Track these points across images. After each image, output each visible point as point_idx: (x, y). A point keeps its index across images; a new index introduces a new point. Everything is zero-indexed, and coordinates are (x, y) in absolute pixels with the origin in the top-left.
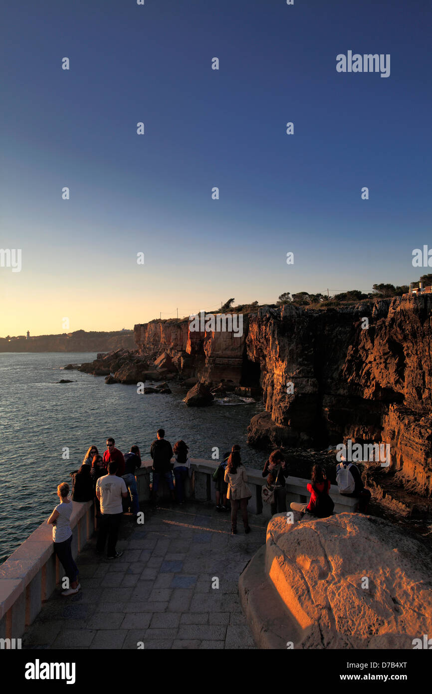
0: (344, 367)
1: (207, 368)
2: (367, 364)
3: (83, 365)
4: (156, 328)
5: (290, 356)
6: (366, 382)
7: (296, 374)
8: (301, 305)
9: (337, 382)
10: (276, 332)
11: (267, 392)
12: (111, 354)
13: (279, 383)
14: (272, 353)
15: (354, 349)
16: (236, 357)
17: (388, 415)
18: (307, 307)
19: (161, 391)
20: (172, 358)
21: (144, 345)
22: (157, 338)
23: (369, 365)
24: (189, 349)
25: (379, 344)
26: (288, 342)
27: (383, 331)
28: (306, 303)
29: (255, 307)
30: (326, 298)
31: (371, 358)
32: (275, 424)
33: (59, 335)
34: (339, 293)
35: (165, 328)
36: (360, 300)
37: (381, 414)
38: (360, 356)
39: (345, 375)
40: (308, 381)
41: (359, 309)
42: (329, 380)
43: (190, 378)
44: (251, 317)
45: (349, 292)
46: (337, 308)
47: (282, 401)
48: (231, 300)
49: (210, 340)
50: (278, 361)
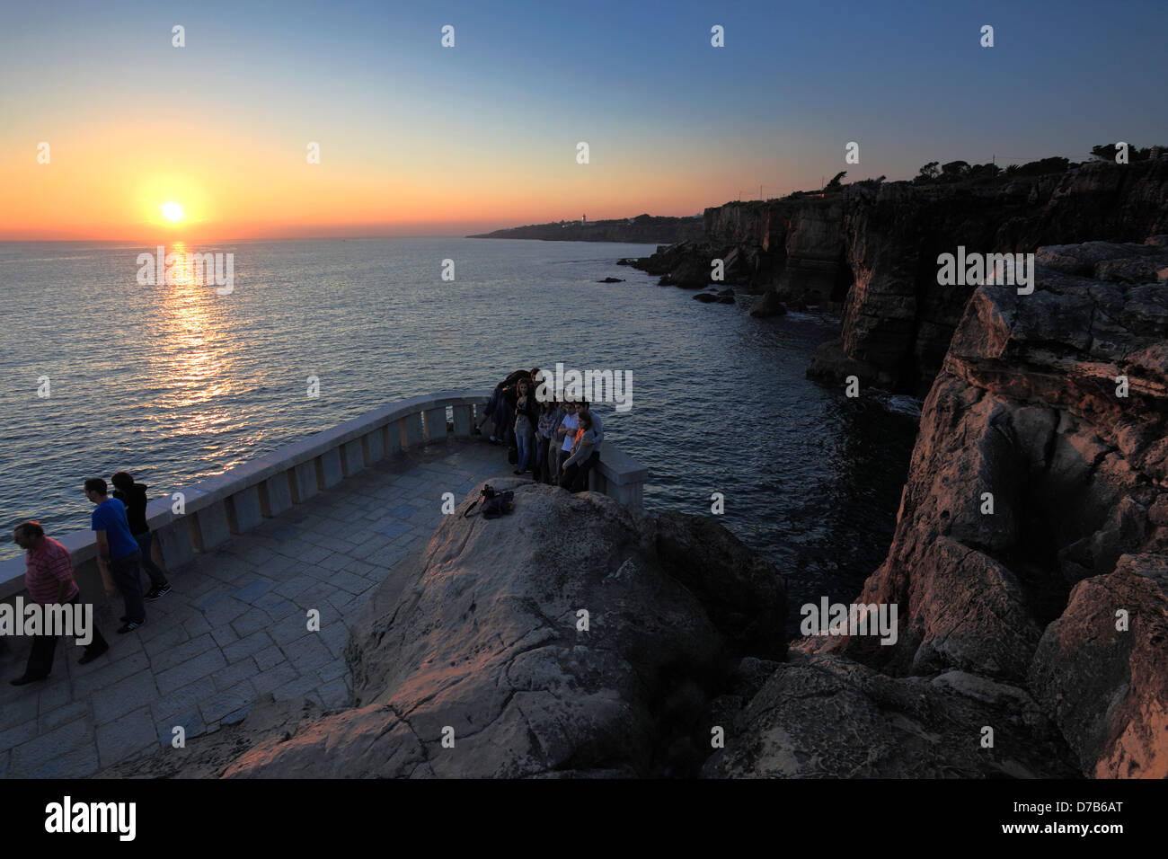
3: (639, 259)
4: (731, 213)
5: (881, 262)
7: (885, 289)
8: (951, 182)
12: (674, 247)
16: (828, 258)
19: (722, 298)
20: (747, 255)
22: (731, 228)
24: (766, 244)
29: (878, 185)
33: (620, 221)
35: (743, 214)
40: (902, 299)
47: (859, 326)
49: (794, 234)
50: (863, 268)
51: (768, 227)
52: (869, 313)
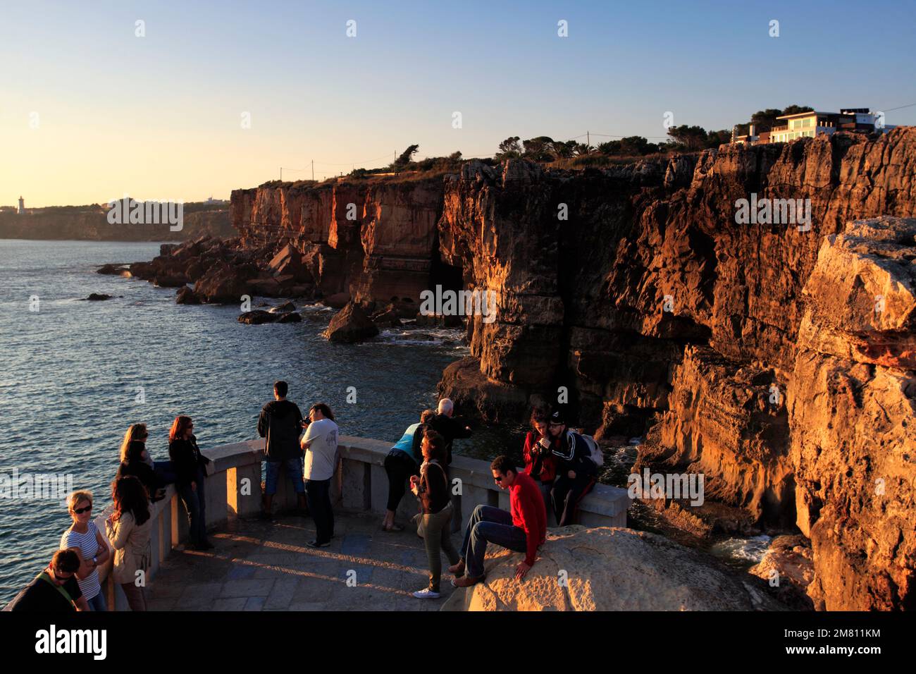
0: (611, 277)
1: (366, 276)
2: (650, 273)
4: (272, 197)
5: (516, 256)
6: (648, 305)
7: (526, 289)
8: (539, 160)
9: (597, 303)
10: (493, 210)
11: (473, 322)
12: (188, 246)
14: (484, 249)
15: (630, 244)
16: (420, 256)
17: (681, 364)
18: (551, 165)
19: (283, 317)
20: (303, 255)
21: (250, 230)
22: (274, 218)
23: (654, 275)
24: (333, 239)
25: (672, 237)
26: (513, 230)
27: (681, 213)
28: (548, 158)
29: (456, 162)
30: (584, 148)
31: (658, 261)
32: (486, 380)
33: (85, 208)
34: (607, 140)
35: (290, 199)
36: (644, 154)
37: (669, 362)
38: (640, 257)
39: (612, 292)
40: (546, 300)
41: (642, 171)
42: (583, 301)
43: (336, 292)
44: (448, 181)
46: (604, 169)
47: (500, 338)
48: (413, 148)
49: (372, 224)
50: (495, 263)
51: (334, 215)
52: (510, 320)
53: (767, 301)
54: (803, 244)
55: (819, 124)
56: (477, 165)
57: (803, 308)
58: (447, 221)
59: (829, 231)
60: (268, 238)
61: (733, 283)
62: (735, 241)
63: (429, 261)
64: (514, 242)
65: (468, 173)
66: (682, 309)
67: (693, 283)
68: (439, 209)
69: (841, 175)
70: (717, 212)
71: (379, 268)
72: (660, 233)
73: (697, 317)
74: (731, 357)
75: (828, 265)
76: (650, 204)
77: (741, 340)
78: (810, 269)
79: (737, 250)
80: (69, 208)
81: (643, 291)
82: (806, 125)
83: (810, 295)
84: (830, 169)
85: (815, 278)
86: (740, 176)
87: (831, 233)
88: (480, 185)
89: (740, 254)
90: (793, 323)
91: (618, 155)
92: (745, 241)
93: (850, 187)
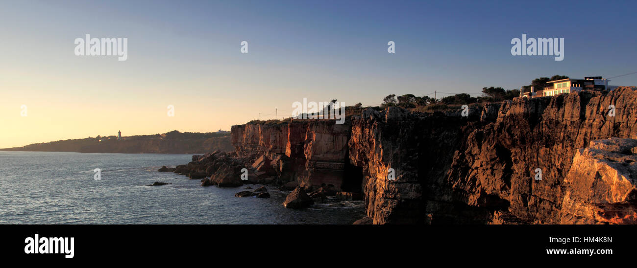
0: (449, 172)
1: (307, 172)
2: (473, 170)
3: (178, 167)
4: (254, 129)
5: (394, 161)
6: (472, 188)
7: (399, 179)
8: (407, 107)
9: (442, 188)
10: (380, 136)
11: (369, 197)
12: (208, 156)
13: (381, 188)
14: (375, 157)
15: (461, 154)
16: (338, 161)
17: (492, 222)
18: (413, 110)
19: (260, 195)
20: (271, 161)
21: (242, 147)
22: (255, 140)
23: (475, 171)
24: (288, 152)
25: (486, 149)
26: (392, 146)
27: (491, 136)
28: (412, 106)
29: (359, 109)
30: (433, 100)
31: (477, 163)
33: (153, 136)
34: (447, 96)
35: (264, 130)
36: (469, 103)
37: (484, 221)
38: (467, 161)
39: (450, 181)
40: (412, 185)
42: (433, 186)
43: (289, 181)
44: (354, 119)
45: (457, 95)
46: (445, 112)
47: (385, 207)
49: (311, 143)
50: (381, 165)
51: (289, 139)
52: (390, 197)
53: (543, 186)
54: (564, 153)
55: (572, 86)
56: (371, 110)
57: (565, 190)
58: (354, 141)
59: (580, 146)
60: (251, 151)
61: (522, 175)
62: (523, 152)
63: (343, 164)
64: (392, 153)
65: (365, 115)
66: (492, 191)
67: (499, 175)
68: (349, 135)
69: (586, 114)
70: (512, 136)
71: (314, 167)
72: (479, 148)
73: (501, 195)
74: (522, 218)
75: (579, 166)
76: (473, 131)
77: (528, 208)
78: (568, 167)
79: (525, 157)
80: (144, 136)
81: (469, 180)
82: (565, 86)
83: (569, 183)
84: (579, 111)
85: (571, 173)
86: (526, 115)
87: (581, 147)
88: (373, 121)
89: (526, 159)
90: (559, 198)
91: (453, 104)
92: (529, 152)
93: (592, 121)
